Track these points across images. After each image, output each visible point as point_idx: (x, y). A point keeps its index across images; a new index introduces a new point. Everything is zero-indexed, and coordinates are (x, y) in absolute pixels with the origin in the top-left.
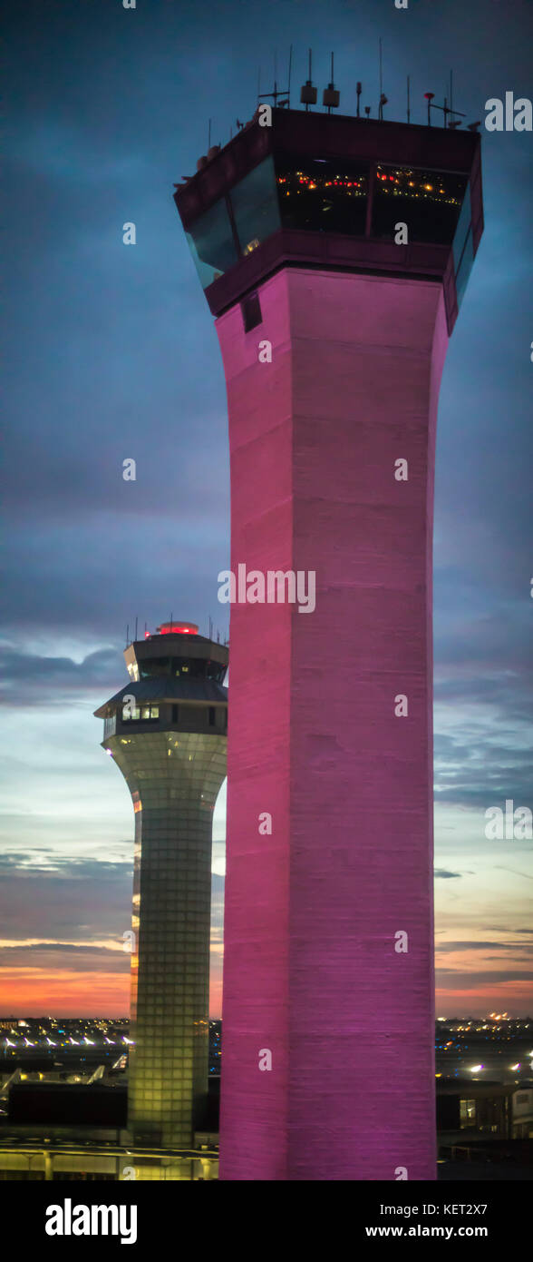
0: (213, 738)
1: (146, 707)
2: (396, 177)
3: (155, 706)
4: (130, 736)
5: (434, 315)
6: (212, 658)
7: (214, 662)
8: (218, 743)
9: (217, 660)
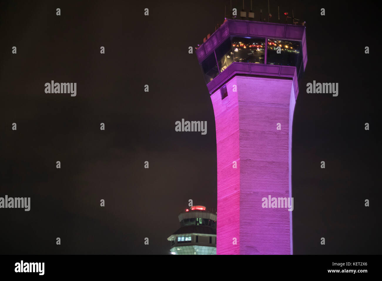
0: (211, 248)
1: (186, 236)
2: (275, 43)
3: (190, 236)
4: (181, 247)
5: (290, 92)
6: (210, 218)
7: (211, 220)
8: (213, 250)
9: (212, 219)
